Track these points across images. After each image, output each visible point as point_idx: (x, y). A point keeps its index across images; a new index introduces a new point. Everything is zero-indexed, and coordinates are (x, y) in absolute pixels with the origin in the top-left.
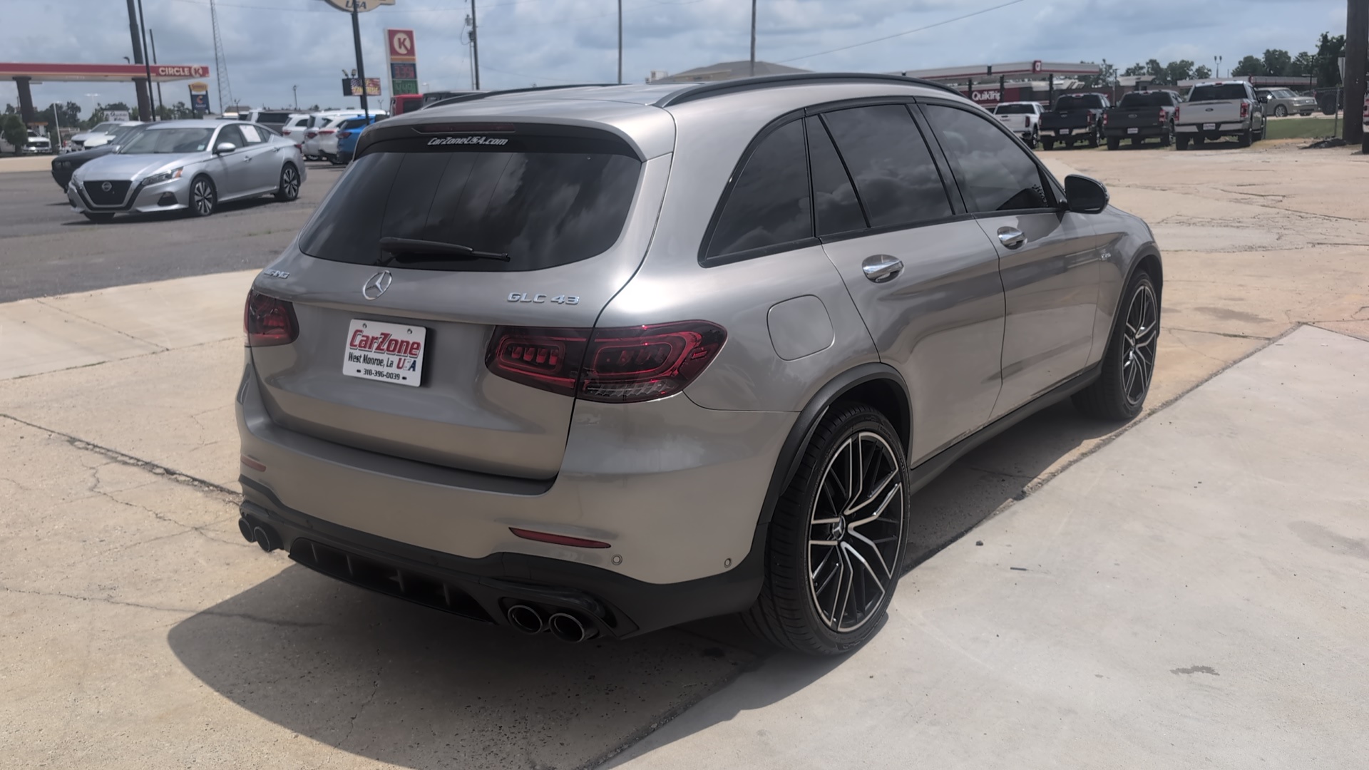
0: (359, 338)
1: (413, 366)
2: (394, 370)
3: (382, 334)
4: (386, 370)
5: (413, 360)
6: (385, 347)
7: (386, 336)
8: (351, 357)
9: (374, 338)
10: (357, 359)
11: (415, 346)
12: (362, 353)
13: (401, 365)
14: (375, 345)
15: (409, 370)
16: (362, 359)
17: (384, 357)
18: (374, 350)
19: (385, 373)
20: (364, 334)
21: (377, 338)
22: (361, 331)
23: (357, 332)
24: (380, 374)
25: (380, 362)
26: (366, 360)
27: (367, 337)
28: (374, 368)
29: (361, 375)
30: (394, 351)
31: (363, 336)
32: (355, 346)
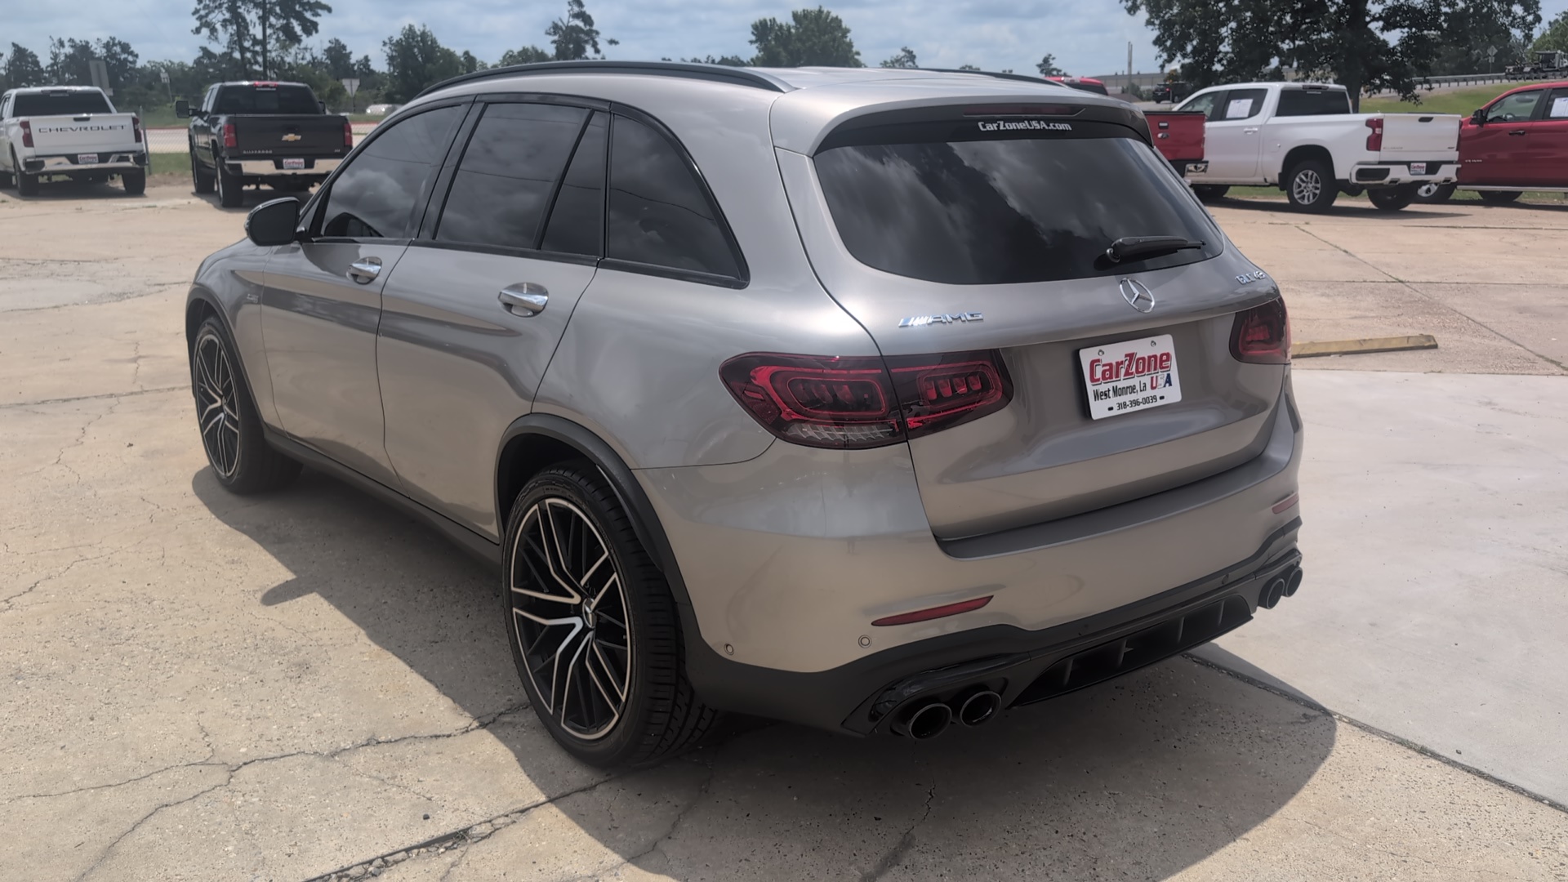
0: (1099, 371)
1: (1169, 381)
2: (1149, 393)
3: (1126, 356)
4: (1140, 396)
5: (1166, 374)
6: (1134, 370)
7: (1131, 356)
8: (1097, 396)
9: (1118, 364)
10: (1106, 394)
11: (1165, 358)
12: (1110, 386)
13: (1154, 385)
14: (1123, 371)
15: (1165, 386)
16: (1111, 393)
17: (1135, 381)
18: (1122, 378)
19: (1141, 400)
20: (1104, 363)
21: (1122, 363)
22: (1098, 361)
23: (1093, 363)
24: (1136, 403)
25: (1132, 389)
26: (1116, 392)
27: (1110, 365)
28: (1127, 398)
29: (1115, 412)
30: (1143, 371)
31: (1104, 365)
32: (1098, 380)
